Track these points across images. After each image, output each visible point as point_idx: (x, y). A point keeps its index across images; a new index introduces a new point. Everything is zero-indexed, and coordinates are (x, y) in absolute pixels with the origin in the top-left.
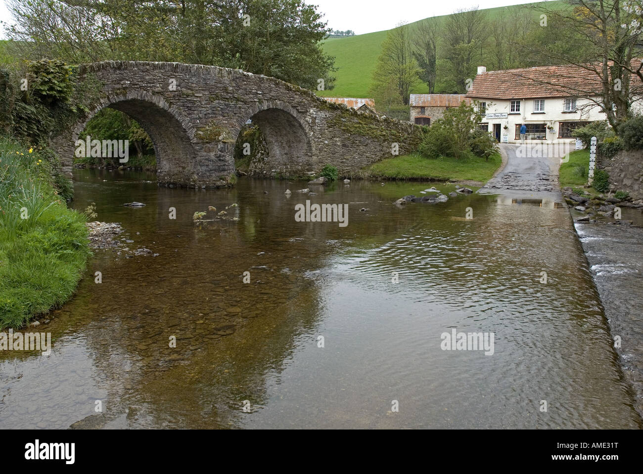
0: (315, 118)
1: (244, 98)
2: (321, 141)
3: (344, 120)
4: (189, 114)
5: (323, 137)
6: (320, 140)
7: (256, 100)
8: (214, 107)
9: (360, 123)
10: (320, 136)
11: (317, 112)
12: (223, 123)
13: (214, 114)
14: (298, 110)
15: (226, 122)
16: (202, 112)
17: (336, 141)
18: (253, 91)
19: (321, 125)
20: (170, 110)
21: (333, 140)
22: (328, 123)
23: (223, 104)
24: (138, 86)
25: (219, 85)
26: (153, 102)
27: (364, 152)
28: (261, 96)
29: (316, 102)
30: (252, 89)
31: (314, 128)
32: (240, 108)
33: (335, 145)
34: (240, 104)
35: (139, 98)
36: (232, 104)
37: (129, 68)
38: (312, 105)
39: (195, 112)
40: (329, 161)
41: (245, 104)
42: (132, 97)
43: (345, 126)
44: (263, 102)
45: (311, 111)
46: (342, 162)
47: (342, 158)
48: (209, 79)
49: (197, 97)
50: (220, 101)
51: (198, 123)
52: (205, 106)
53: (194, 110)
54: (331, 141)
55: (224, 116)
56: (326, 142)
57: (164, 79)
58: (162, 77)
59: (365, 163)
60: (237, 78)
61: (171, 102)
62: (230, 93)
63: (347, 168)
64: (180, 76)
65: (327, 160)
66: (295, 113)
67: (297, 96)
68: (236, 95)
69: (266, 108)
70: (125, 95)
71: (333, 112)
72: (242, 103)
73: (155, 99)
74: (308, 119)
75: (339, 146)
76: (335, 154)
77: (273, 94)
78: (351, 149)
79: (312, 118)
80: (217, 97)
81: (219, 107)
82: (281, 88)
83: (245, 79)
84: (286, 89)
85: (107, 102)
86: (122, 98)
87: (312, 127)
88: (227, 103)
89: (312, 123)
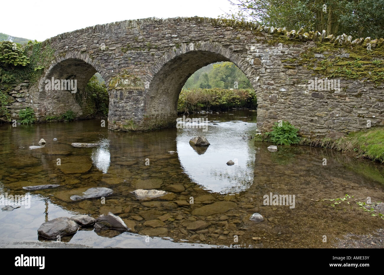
0: (260, 57)
1: (156, 44)
2: (274, 89)
3: (318, 56)
4: (106, 66)
5: (277, 83)
6: (271, 87)
7: (171, 45)
8: (127, 58)
9: (352, 58)
10: (272, 82)
11: (263, 49)
12: (135, 72)
13: (127, 63)
14: (231, 49)
15: (138, 70)
16: (116, 63)
17: (302, 88)
18: (167, 36)
19: (272, 67)
20: (93, 64)
21: (296, 87)
22: (285, 62)
23: (136, 54)
24: (73, 49)
25: (129, 36)
26: (81, 59)
27: (353, 106)
28: (177, 39)
29: (262, 35)
30: (165, 34)
31: (260, 71)
32: (153, 55)
33: (300, 94)
34: (153, 51)
35: (73, 57)
36: (144, 52)
37: (68, 37)
38: (253, 41)
39: (111, 64)
40: (289, 117)
41: (159, 50)
42: (68, 57)
43: (320, 65)
44: (181, 46)
45: (252, 48)
46: (312, 121)
47: (312, 113)
48: (120, 33)
49: (112, 50)
50: (133, 51)
51: (112, 73)
52: (119, 57)
53: (110, 62)
54: (293, 89)
55: (137, 65)
56: (283, 90)
57: (88, 40)
58: (87, 38)
59: (355, 125)
60: (147, 26)
61: (94, 58)
62: (140, 42)
63: (320, 130)
64: (98, 35)
65: (284, 115)
66: (227, 53)
67: (229, 32)
68: (147, 43)
69: (184, 52)
70: (64, 56)
71: (297, 47)
72: (154, 50)
73: (82, 57)
74: (250, 59)
75: (306, 96)
76: (299, 108)
77: (193, 34)
78: (327, 100)
79: (255, 57)
80: (129, 48)
81: (131, 57)
82: (205, 26)
83: (156, 25)
84: (213, 25)
85: (55, 62)
86: (63, 59)
87: (256, 69)
88: (139, 51)
89: (255, 64)
